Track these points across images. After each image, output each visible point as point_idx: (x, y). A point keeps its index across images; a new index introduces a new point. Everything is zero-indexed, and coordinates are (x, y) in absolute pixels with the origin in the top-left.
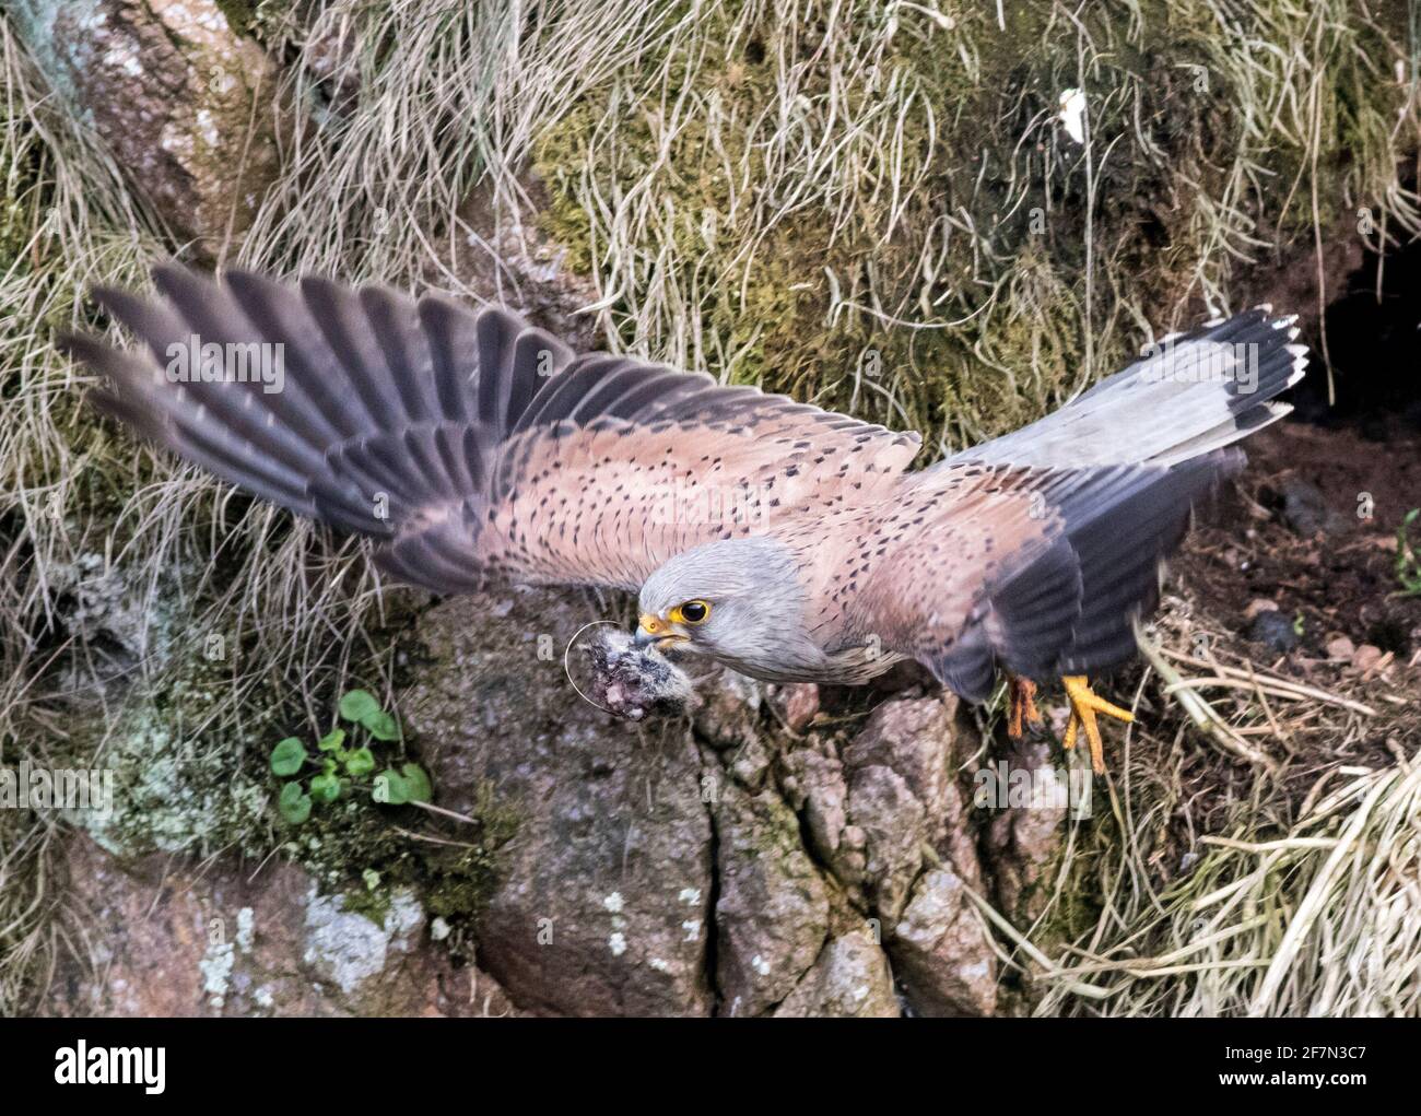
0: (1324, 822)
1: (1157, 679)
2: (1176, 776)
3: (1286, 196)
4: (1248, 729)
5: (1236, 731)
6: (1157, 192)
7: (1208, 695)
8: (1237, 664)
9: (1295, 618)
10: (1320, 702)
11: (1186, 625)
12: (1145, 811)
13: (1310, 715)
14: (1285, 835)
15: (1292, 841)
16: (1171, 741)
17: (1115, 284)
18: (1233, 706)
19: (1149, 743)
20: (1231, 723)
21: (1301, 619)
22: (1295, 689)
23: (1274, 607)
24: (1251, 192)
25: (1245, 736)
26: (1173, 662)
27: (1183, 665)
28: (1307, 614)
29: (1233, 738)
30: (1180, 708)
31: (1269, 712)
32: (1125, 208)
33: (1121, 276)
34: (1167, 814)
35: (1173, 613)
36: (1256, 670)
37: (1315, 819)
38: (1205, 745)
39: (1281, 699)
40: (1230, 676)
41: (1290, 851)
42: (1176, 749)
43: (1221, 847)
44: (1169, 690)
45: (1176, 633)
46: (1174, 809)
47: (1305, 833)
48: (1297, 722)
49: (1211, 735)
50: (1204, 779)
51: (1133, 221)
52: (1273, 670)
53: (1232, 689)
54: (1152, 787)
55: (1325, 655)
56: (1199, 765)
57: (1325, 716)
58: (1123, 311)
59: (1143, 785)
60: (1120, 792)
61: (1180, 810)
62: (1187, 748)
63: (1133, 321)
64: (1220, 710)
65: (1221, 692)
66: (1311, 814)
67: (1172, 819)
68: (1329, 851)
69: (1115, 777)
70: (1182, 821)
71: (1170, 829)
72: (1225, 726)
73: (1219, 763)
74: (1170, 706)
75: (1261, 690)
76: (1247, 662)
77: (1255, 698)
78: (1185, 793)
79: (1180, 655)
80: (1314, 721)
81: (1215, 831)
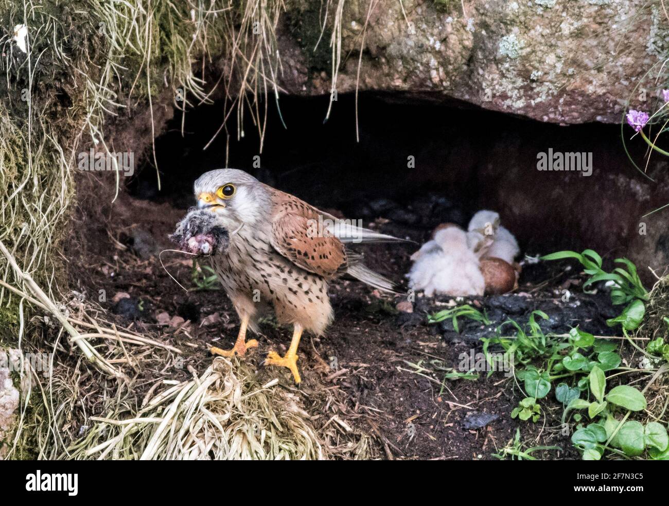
0: (155, 409)
1: (66, 334)
2: (77, 385)
3: (133, 81)
4: (114, 360)
5: (108, 361)
6: (65, 78)
7: (93, 343)
8: (109, 326)
9: (139, 302)
10: (152, 346)
11: (81, 306)
12: (61, 403)
13: (147, 352)
14: (135, 416)
15: (138, 419)
16: (74, 366)
17: (44, 126)
18: (107, 348)
19: (63, 367)
20: (106, 357)
21: (142, 303)
22: (140, 339)
23: (128, 296)
24: (115, 78)
25: (112, 364)
26: (75, 325)
27: (80, 326)
28: (145, 300)
29: (105, 364)
30: (79, 349)
31: (126, 352)
32: (48, 87)
33: (47, 122)
34: (72, 405)
35: (75, 299)
36: (118, 329)
37: (150, 407)
38: (91, 368)
39: (132, 345)
40: (105, 332)
41: (137, 424)
42: (77, 371)
43: (101, 422)
44: (72, 340)
45: (77, 310)
46: (76, 402)
47: (144, 415)
48: (141, 356)
49: (95, 363)
50: (91, 386)
51: (53, 94)
52: (128, 329)
53: (106, 339)
54: (64, 391)
55: (156, 321)
56: (89, 379)
57: (155, 353)
58: (48, 141)
59: (59, 389)
60: (47, 393)
61: (79, 403)
62: (82, 370)
63: (53, 146)
64: (99, 350)
65: (100, 341)
66: (148, 405)
67: (75, 407)
68: (158, 424)
69: (44, 385)
70: (80, 408)
71: (74, 414)
72: (103, 359)
73: (100, 378)
74: (73, 348)
75: (121, 340)
76: (113, 325)
77: (118, 344)
78: (81, 394)
79: (79, 321)
80: (150, 356)
81: (97, 414)
